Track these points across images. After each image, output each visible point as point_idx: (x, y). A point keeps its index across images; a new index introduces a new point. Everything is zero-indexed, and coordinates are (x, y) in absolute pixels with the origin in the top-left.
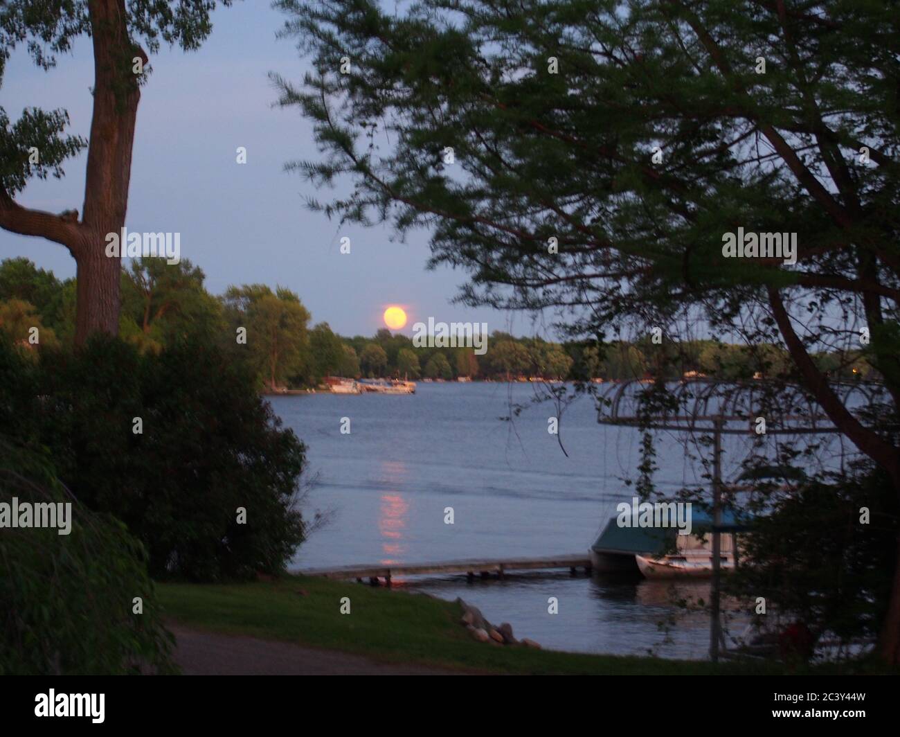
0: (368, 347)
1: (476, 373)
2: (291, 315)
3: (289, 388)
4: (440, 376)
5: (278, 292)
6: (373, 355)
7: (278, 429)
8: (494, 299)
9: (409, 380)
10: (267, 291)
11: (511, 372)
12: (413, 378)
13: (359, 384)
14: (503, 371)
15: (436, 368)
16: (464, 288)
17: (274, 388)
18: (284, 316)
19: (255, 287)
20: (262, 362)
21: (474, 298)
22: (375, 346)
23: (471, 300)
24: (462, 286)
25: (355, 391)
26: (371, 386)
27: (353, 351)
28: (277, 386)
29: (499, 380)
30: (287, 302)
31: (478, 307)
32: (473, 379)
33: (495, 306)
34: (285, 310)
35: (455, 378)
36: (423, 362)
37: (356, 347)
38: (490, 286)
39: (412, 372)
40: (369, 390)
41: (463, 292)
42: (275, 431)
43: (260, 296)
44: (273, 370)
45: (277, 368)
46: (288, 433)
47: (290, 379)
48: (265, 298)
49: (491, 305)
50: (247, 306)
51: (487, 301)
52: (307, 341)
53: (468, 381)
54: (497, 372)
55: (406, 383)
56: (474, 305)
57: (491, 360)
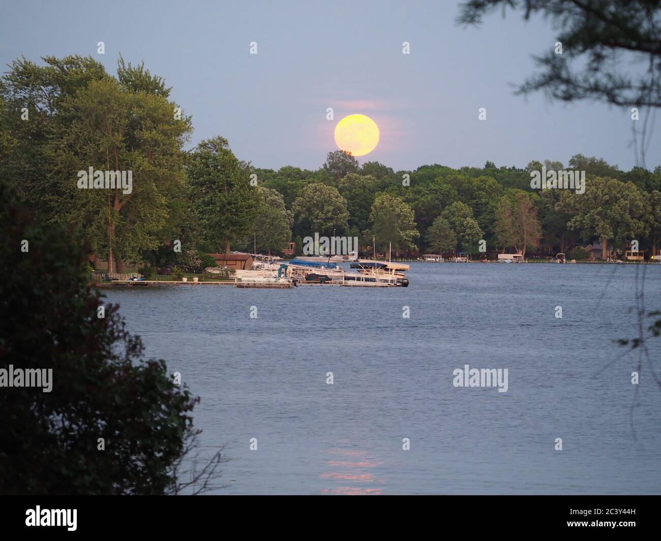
0: (309, 189)
1: (535, 245)
2: (149, 123)
3: (145, 273)
4: (459, 250)
5: (119, 72)
6: (320, 206)
7: (136, 362)
8: (610, 85)
9: (394, 258)
10: (96, 71)
11: (611, 242)
12: (405, 255)
13: (291, 268)
14: (594, 239)
15: (452, 233)
16: (546, 61)
17: (112, 275)
18: (134, 125)
19: (71, 62)
20: (89, 221)
21: (568, 81)
22: (326, 188)
23: (563, 87)
24: (543, 57)
25: (283, 281)
26: (315, 271)
27: (279, 198)
28: (118, 270)
29: (582, 258)
30: (141, 94)
31: (576, 102)
32: (529, 256)
33: (613, 99)
34: (136, 113)
35: (491, 255)
36: (424, 219)
37: (283, 190)
38: (599, 58)
39: (402, 243)
40: (311, 278)
41: (545, 69)
42: (127, 368)
43: (84, 81)
44: (112, 237)
45: (119, 232)
46: (156, 369)
47: (147, 255)
48: (94, 84)
49: (605, 98)
50: (56, 104)
51: (596, 89)
52: (183, 178)
53: (517, 261)
54: (581, 242)
55: (390, 265)
56: (568, 97)
57: (568, 218)
